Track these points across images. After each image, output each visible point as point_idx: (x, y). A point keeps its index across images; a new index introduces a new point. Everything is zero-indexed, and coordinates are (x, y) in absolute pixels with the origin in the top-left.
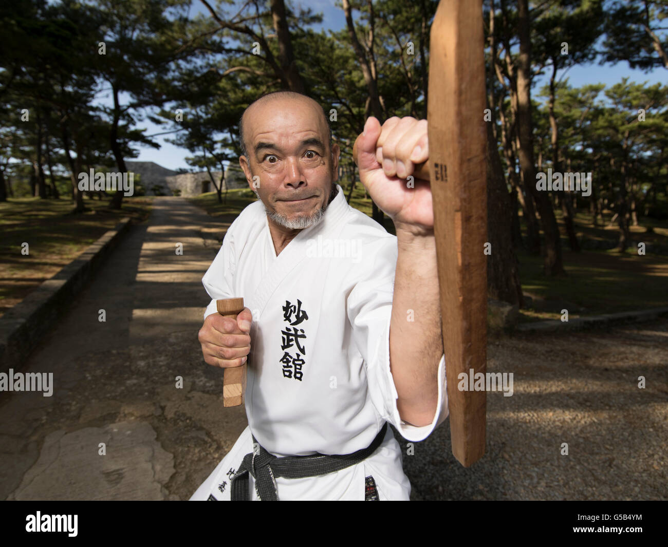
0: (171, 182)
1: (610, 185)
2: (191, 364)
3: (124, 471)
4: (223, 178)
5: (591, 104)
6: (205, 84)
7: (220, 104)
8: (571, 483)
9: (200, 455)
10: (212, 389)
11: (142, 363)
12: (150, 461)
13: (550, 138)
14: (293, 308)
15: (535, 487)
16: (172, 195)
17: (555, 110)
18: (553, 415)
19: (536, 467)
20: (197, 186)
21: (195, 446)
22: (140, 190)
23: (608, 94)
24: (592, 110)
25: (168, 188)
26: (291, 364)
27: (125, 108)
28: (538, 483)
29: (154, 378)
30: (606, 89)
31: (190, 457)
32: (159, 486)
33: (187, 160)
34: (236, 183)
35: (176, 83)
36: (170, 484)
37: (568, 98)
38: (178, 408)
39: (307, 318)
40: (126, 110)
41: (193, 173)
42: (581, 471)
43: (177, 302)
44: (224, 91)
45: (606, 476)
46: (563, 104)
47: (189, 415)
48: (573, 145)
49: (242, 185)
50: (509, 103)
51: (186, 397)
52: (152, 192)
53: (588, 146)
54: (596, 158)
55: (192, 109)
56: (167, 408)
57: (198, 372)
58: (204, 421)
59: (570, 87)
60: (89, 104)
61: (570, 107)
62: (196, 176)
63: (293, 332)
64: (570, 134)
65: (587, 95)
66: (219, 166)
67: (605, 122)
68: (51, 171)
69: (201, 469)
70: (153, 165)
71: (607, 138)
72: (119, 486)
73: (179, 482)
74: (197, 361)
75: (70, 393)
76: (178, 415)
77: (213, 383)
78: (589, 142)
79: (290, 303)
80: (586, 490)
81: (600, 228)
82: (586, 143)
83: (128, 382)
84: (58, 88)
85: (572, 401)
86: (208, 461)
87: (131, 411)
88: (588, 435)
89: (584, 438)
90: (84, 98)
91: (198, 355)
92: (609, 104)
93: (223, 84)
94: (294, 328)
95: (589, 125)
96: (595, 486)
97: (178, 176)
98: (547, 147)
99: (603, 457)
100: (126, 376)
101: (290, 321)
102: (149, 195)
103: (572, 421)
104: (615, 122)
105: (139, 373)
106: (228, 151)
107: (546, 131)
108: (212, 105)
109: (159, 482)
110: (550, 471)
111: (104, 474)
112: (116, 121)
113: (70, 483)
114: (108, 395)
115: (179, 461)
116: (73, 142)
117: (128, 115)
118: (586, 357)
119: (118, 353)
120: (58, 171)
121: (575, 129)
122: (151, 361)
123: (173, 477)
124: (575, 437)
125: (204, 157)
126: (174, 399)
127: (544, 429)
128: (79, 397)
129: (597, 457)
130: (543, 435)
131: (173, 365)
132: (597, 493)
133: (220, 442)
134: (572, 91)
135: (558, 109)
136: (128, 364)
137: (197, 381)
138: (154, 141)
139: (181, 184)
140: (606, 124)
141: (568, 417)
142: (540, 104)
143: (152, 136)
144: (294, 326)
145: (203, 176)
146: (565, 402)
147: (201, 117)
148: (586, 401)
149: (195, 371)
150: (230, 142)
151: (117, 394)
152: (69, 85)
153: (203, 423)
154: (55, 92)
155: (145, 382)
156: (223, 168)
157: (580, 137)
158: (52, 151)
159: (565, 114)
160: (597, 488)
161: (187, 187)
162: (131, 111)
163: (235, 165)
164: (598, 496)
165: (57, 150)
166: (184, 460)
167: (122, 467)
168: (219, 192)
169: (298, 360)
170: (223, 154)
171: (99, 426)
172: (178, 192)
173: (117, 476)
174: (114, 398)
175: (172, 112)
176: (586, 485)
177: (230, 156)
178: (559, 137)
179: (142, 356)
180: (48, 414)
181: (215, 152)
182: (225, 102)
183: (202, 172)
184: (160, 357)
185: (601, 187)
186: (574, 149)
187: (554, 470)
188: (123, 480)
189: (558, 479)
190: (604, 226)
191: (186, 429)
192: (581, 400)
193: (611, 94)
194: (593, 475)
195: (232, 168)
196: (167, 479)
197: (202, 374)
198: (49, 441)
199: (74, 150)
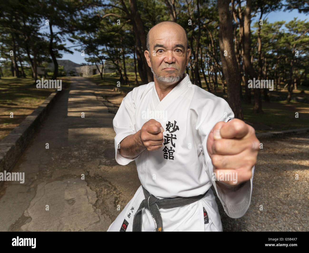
0: (78, 70)
1: (285, 71)
2: (98, 153)
3: (75, 199)
4: (103, 68)
5: (278, 31)
6: (94, 22)
7: (101, 32)
8: (270, 204)
9: (107, 192)
10: (109, 164)
11: (76, 153)
12: (86, 195)
13: (258, 48)
14: (171, 125)
15: (255, 205)
16: (79, 76)
17: (261, 34)
18: (261, 175)
19: (255, 197)
20: (90, 72)
21: (105, 188)
22: (64, 73)
23: (287, 26)
24: (278, 34)
25: (77, 72)
26: (167, 152)
27: (56, 34)
28: (256, 204)
29: (83, 159)
30: (285, 23)
31: (103, 193)
32: (92, 205)
33: (86, 59)
34: (109, 70)
35: (80, 22)
36: (96, 205)
37: (267, 28)
38: (95, 172)
39: (178, 129)
40: (56, 35)
41: (89, 66)
42: (275, 199)
43: (88, 125)
44: (103, 25)
45: (286, 201)
46: (264, 31)
47: (100, 175)
48: (268, 51)
49: (111, 71)
50: (238, 31)
51: (98, 167)
52: (70, 75)
53: (275, 52)
54: (279, 57)
55: (87, 34)
56: (90, 172)
57: (102, 157)
58: (107, 178)
59: (268, 23)
60: (38, 32)
61: (268, 32)
62: (90, 67)
63: (170, 136)
64: (267, 46)
65: (276, 26)
66: (101, 62)
67: (284, 40)
68: (21, 64)
69: (109, 198)
70: (69, 61)
71: (285, 48)
72: (74, 205)
73: (100, 204)
74: (101, 152)
75: (46, 166)
76: (96, 175)
77: (109, 161)
78: (276, 50)
79: (170, 122)
80: (277, 207)
81: (279, 91)
82: (274, 50)
83: (71, 161)
84: (22, 24)
85: (269, 169)
86: (111, 195)
87: (74, 174)
88: (277, 184)
89: (275, 185)
90: (36, 29)
91: (101, 149)
92: (287, 31)
93: (102, 22)
94: (171, 134)
95: (276, 42)
96: (281, 205)
97: (81, 67)
98: (255, 52)
99: (284, 193)
100: (70, 158)
101: (169, 131)
102: (68, 76)
103: (270, 178)
104: (289, 40)
105: (75, 157)
106: (105, 55)
107: (255, 44)
108: (97, 32)
109: (91, 203)
110: (261, 199)
111: (66, 200)
112: (51, 40)
113: (52, 205)
114: (63, 167)
115: (98, 195)
116: (31, 50)
117: (58, 38)
118: (275, 150)
119: (65, 149)
120: (24, 64)
121: (269, 43)
122: (80, 152)
123: (97, 201)
124: (271, 185)
125: (94, 58)
126: (92, 168)
127: (257, 181)
128: (50, 168)
129: (282, 193)
130: (257, 184)
131: (90, 153)
132: (282, 208)
133: (116, 186)
134: (269, 25)
135: (262, 34)
136: (70, 153)
137: (102, 160)
138: (70, 50)
139: (83, 71)
140: (285, 41)
141: (268, 176)
142: (253, 31)
143: (69, 48)
144: (171, 133)
145: (93, 67)
146: (266, 169)
147: (92, 38)
148: (276, 169)
149: (100, 156)
150: (106, 50)
151: (67, 166)
152: (27, 22)
153: (107, 179)
154: (20, 26)
155: (79, 161)
156: (103, 63)
157: (271, 47)
158: (21, 55)
159: (265, 36)
160: (282, 206)
161: (86, 72)
162: (59, 35)
163: (108, 62)
164: (283, 210)
165: (23, 54)
166: (101, 194)
167: (74, 197)
168: (101, 74)
169: (171, 150)
170: (103, 56)
171: (61, 180)
172: (81, 75)
173: (72, 201)
174: (66, 168)
175: (78, 36)
176: (277, 205)
177: (106, 58)
178: (262, 47)
179: (76, 150)
180: (37, 175)
181: (99, 55)
182: (103, 31)
183: (93, 65)
184: (84, 150)
185: (280, 71)
186: (268, 53)
187: (263, 198)
188: (75, 203)
189: (264, 202)
190: (280, 90)
191: (100, 181)
192: (273, 168)
193: (288, 26)
194: (280, 200)
195: (107, 63)
196: (94, 202)
197: (104, 157)
198: (39, 187)
199: (32, 55)
